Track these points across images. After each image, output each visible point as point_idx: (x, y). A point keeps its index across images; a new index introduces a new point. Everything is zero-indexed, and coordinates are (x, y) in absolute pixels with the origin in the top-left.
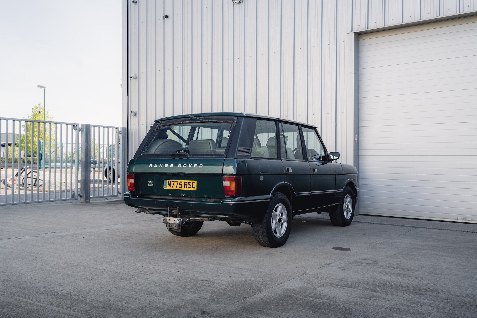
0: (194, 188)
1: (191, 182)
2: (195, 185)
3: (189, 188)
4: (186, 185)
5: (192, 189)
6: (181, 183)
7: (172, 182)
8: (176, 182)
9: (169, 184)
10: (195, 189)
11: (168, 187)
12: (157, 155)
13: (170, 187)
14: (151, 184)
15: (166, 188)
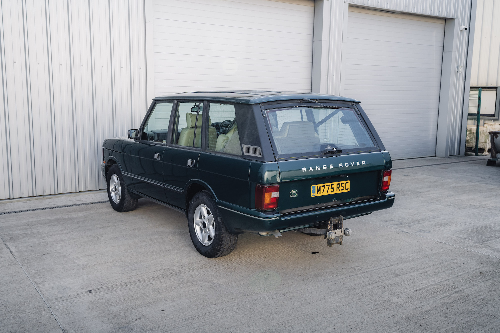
0: (348, 189)
1: (344, 183)
2: (348, 186)
3: (342, 190)
5: (344, 191)
6: (332, 186)
8: (327, 186)
9: (319, 190)
11: (317, 193)
12: (302, 154)
13: (320, 193)
14: (294, 194)
15: (315, 195)
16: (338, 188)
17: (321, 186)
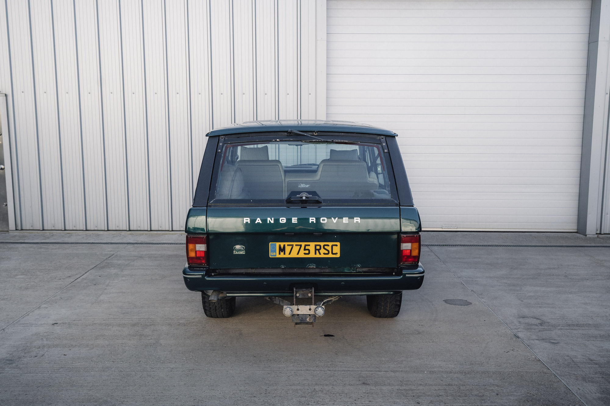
0: (336, 254)
1: (328, 245)
2: (337, 249)
3: (324, 254)
4: (319, 250)
5: (330, 255)
6: (307, 247)
7: (288, 245)
8: (296, 245)
9: (282, 250)
10: (338, 256)
11: (280, 254)
12: (251, 201)
13: (284, 254)
14: (240, 250)
15: (276, 256)
16: (317, 251)
17: (286, 246)
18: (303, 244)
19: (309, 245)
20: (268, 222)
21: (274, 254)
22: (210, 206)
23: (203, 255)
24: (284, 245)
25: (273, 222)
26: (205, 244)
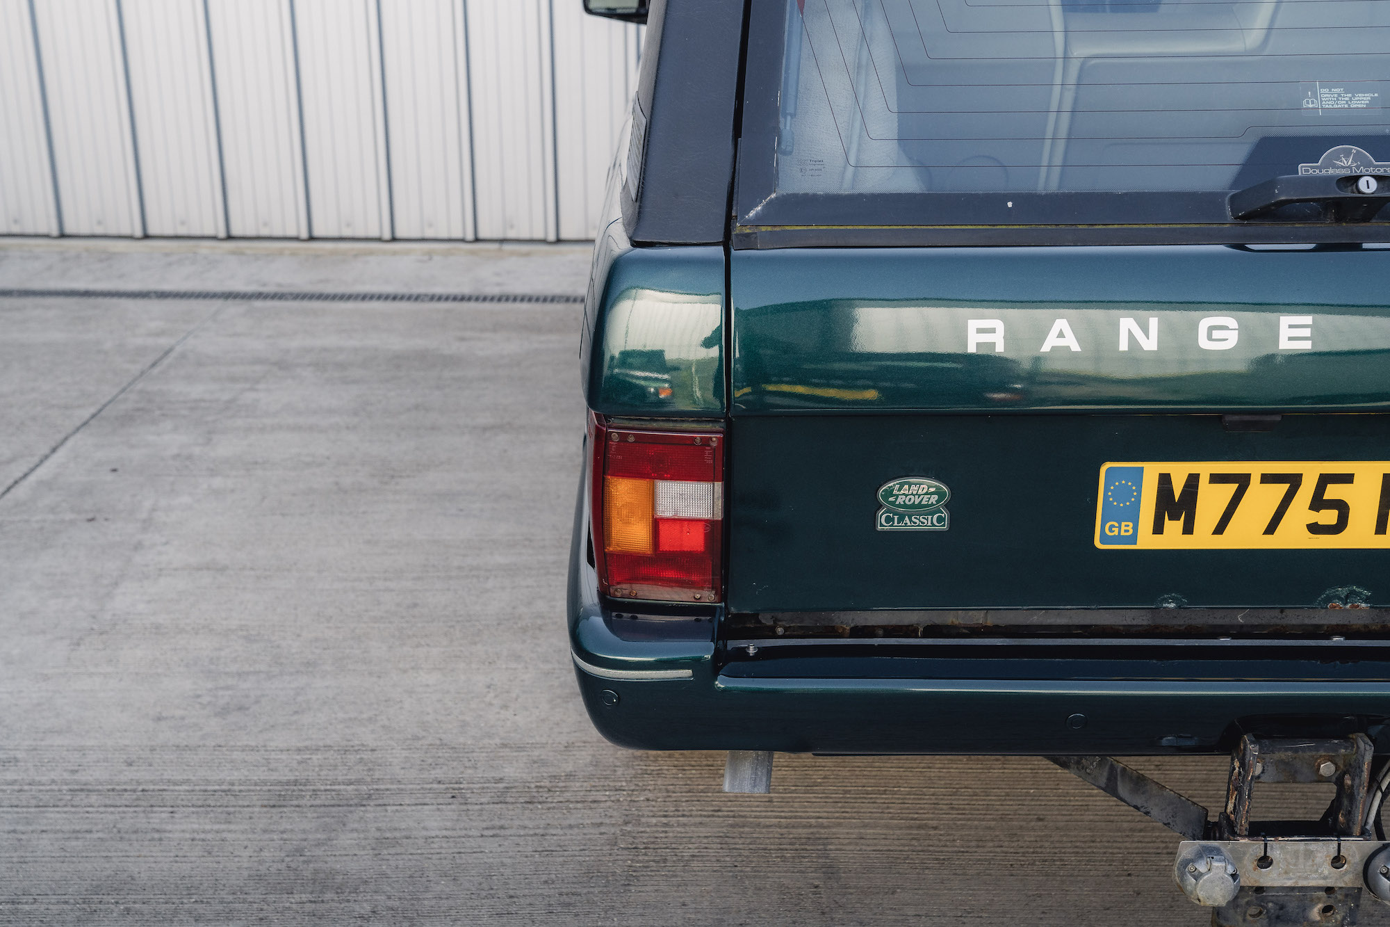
6: (1332, 492)
7: (1216, 479)
8: (1267, 479)
9: (1177, 506)
11: (1158, 529)
12: (1010, 204)
13: (1188, 529)
14: (918, 509)
15: (1133, 539)
18: (1311, 471)
19: (1347, 479)
20: (1124, 346)
21: (1126, 528)
22: (748, 242)
23: (695, 541)
24: (1193, 481)
25: (1155, 348)
26: (709, 478)
